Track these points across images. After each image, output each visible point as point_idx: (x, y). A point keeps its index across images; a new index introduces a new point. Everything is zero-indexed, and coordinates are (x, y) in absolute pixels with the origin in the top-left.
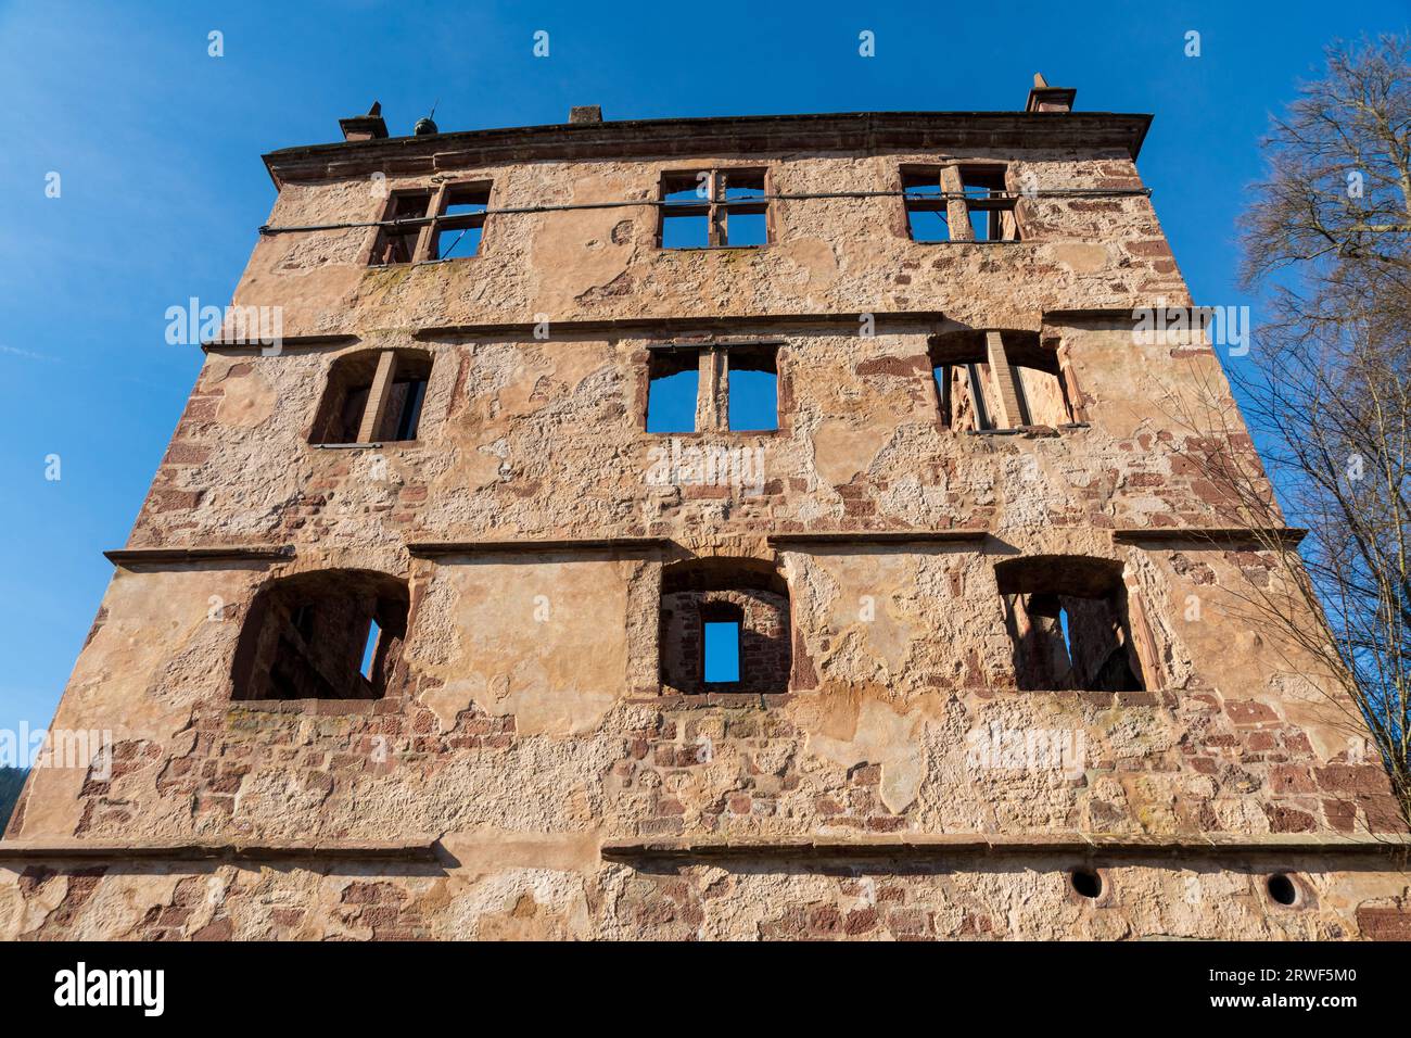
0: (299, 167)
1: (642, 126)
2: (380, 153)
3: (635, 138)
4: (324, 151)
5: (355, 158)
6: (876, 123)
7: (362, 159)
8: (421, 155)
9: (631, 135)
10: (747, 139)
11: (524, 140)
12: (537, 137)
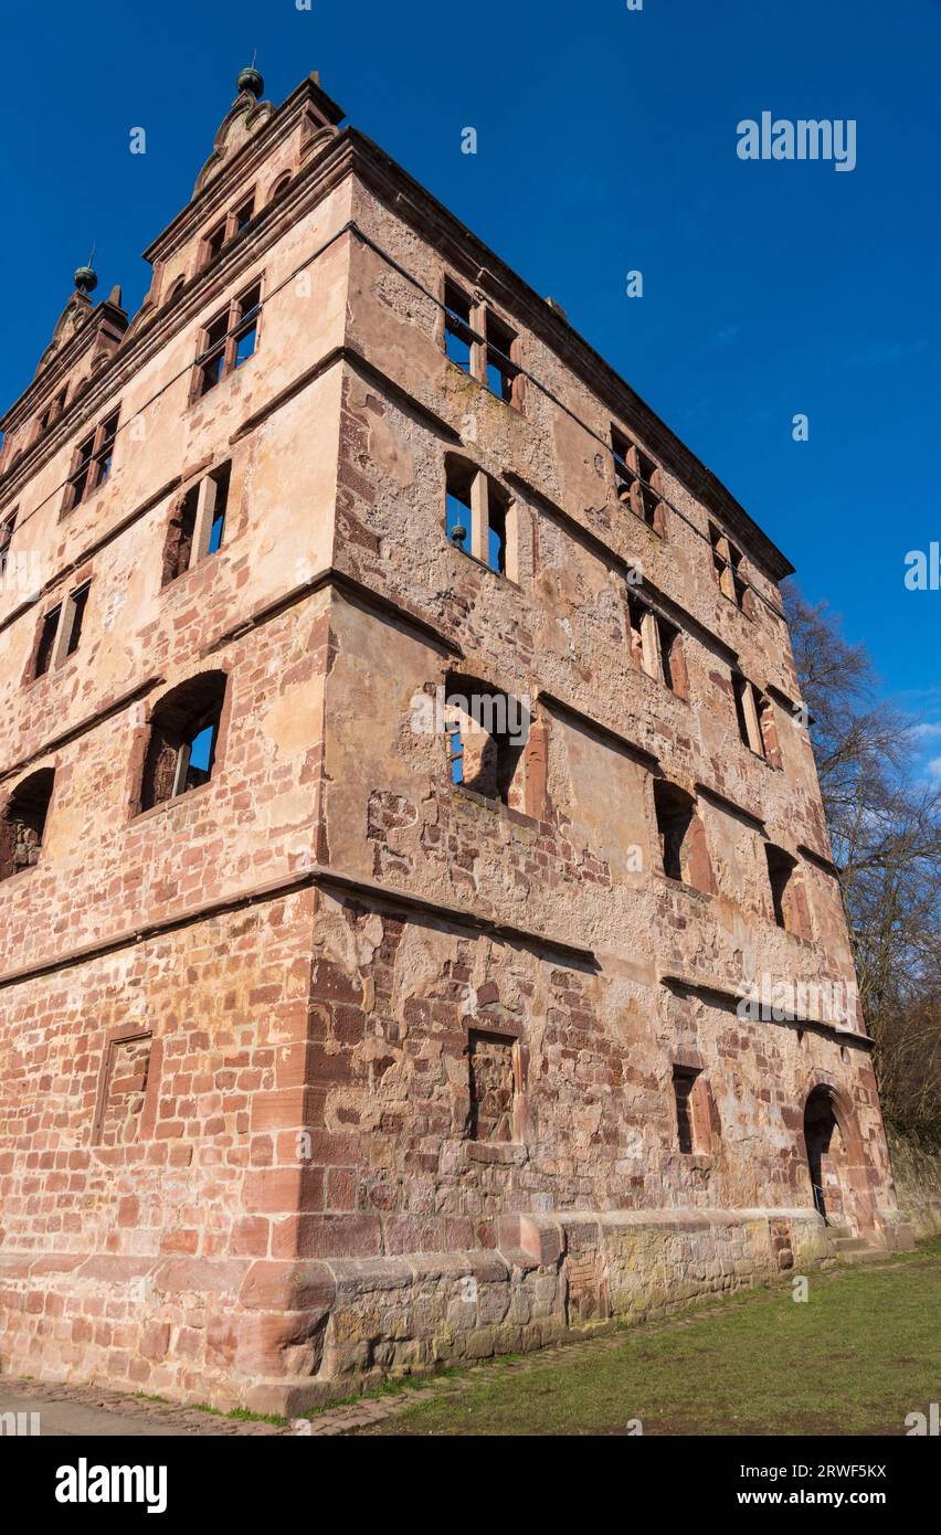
0: (374, 170)
1: (612, 374)
2: (443, 224)
3: (603, 377)
4: (403, 176)
5: (422, 209)
6: (709, 480)
7: (427, 215)
8: (471, 256)
9: (602, 374)
10: (654, 436)
11: (545, 315)
12: (554, 323)
